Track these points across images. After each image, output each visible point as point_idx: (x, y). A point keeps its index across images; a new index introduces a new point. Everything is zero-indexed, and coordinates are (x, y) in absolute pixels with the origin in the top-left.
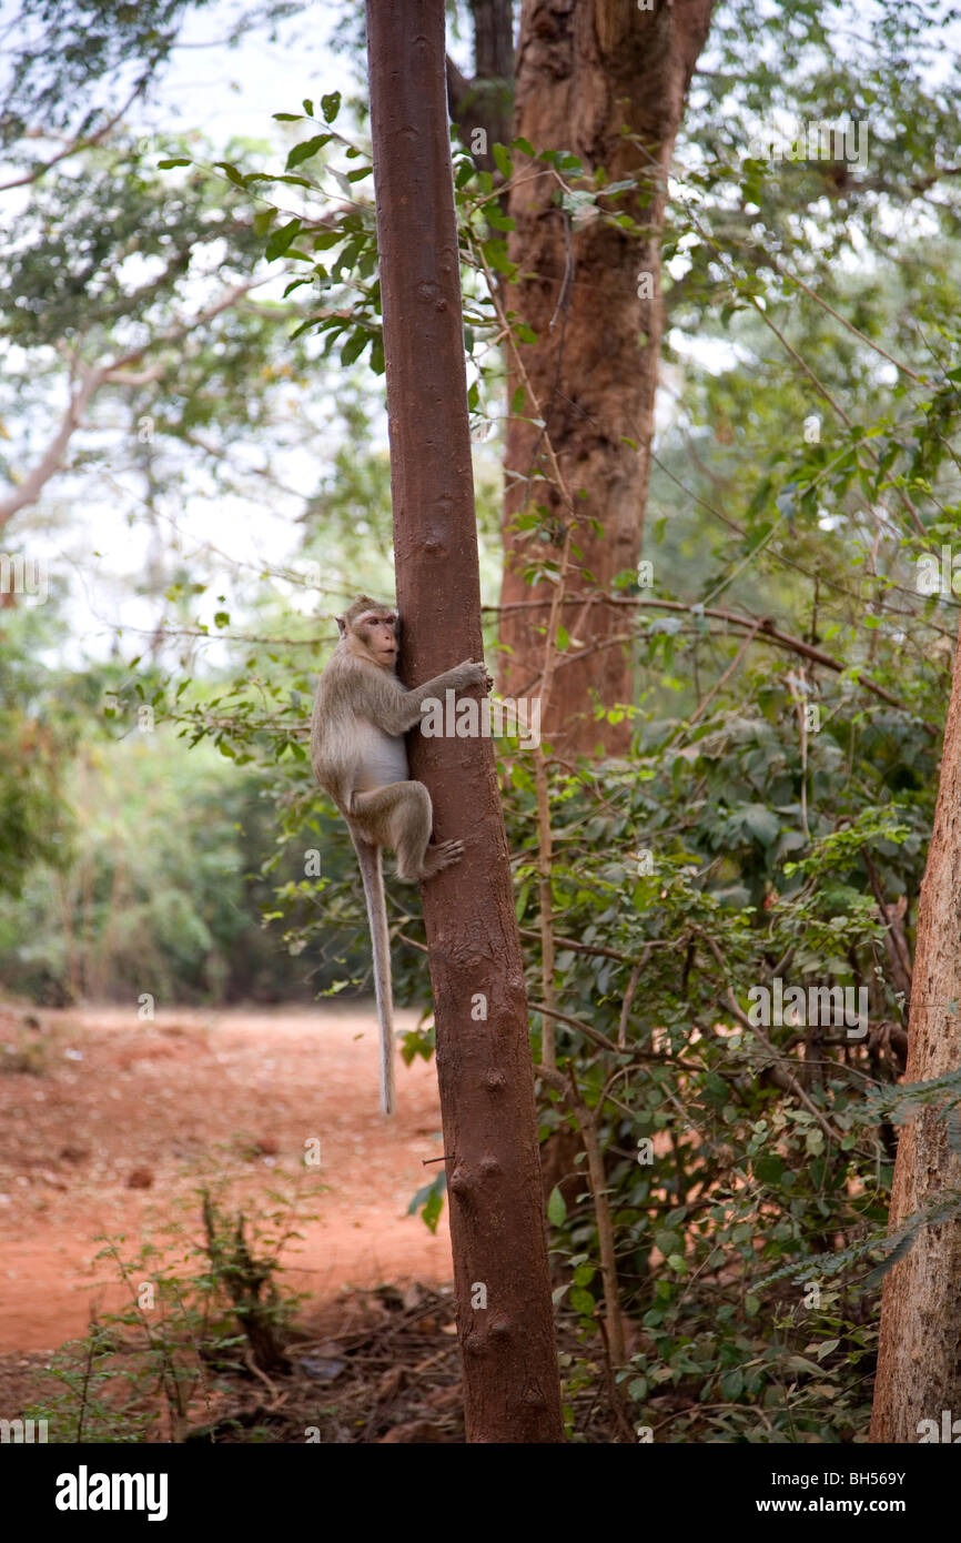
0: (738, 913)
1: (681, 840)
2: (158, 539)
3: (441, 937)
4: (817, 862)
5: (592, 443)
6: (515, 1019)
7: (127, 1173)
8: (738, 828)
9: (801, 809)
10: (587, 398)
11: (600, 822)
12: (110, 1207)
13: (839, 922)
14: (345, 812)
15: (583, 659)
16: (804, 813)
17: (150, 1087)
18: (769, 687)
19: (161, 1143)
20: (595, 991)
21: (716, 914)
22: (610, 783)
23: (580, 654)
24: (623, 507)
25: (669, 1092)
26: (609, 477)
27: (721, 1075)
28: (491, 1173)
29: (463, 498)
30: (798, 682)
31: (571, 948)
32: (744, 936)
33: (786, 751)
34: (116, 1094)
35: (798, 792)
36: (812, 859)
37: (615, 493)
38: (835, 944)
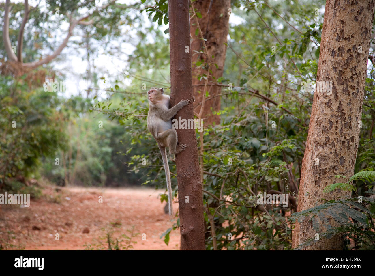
0: (251, 166)
1: (235, 147)
2: (89, 65)
3: (180, 170)
4: (271, 153)
5: (212, 44)
6: (199, 192)
7: (82, 230)
8: (250, 144)
9: (266, 139)
10: (211, 32)
11: (214, 142)
12: (78, 238)
13: (276, 168)
14: (155, 138)
15: (210, 100)
16: (267, 140)
17: (88, 207)
18: (258, 108)
19: (91, 222)
20: (212, 184)
21: (245, 166)
22: (217, 131)
23: (209, 98)
24: (219, 61)
25: (232, 211)
26: (216, 53)
27: (246, 207)
28: (192, 231)
29: (188, 58)
30: (265, 107)
31: (206, 174)
32: (252, 172)
33: (262, 124)
34: (79, 209)
35: (265, 135)
36: (270, 152)
37: (217, 57)
38: (276, 174)
